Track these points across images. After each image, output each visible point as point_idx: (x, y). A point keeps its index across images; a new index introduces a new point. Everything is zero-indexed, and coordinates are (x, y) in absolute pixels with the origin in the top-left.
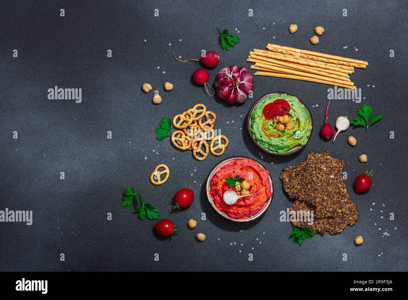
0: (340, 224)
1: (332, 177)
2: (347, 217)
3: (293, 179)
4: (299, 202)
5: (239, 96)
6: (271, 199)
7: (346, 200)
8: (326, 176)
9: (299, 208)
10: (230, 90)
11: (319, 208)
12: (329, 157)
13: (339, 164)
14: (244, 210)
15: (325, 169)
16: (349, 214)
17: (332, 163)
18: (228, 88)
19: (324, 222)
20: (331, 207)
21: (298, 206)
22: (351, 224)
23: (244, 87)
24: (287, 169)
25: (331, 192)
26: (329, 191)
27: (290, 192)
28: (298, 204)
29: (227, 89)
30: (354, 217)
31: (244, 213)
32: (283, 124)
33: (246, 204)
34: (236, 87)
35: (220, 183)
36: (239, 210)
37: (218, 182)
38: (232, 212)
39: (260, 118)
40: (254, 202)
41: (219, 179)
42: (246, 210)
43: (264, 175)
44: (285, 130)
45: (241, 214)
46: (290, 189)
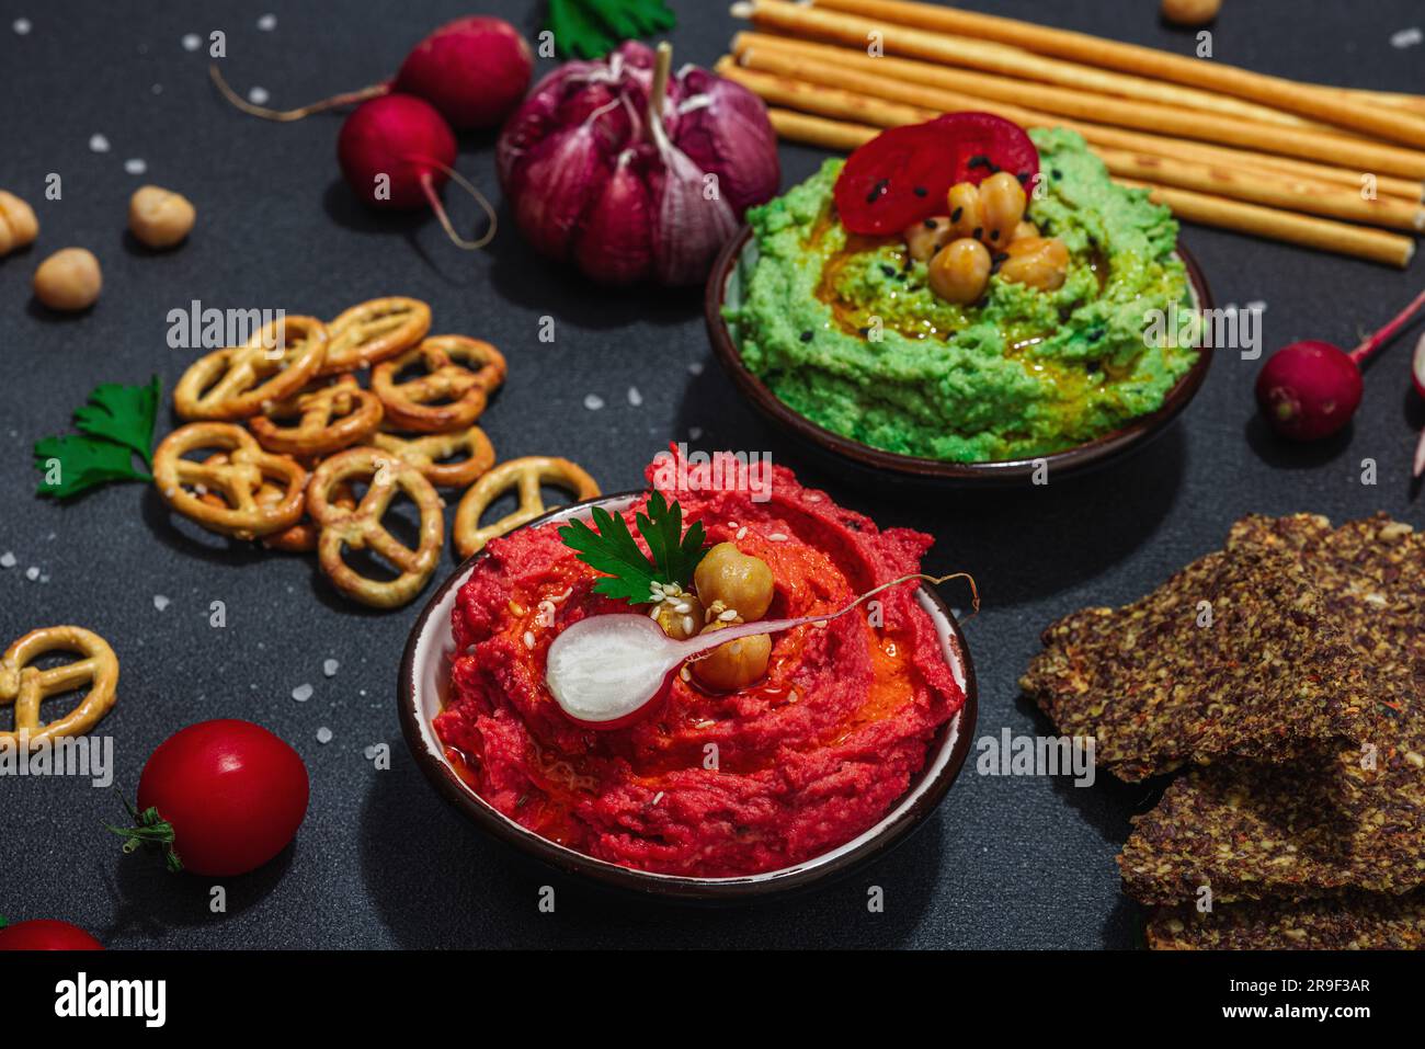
3: (1127, 663)
4: (1196, 798)
5: (673, 187)
8: (1392, 642)
9: (1198, 832)
10: (604, 153)
11: (1370, 828)
14: (726, 787)
15: (1379, 600)
18: (593, 134)
21: (1190, 818)
23: (711, 135)
24: (1075, 625)
27: (1117, 742)
28: (1186, 810)
29: (579, 140)
31: (728, 814)
32: (976, 234)
33: (746, 726)
34: (648, 137)
35: (518, 610)
36: (688, 789)
37: (506, 604)
38: (623, 812)
39: (806, 230)
40: (813, 720)
41: (511, 578)
42: (753, 785)
43: (887, 557)
44: (996, 278)
45: (705, 825)
46: (1112, 723)
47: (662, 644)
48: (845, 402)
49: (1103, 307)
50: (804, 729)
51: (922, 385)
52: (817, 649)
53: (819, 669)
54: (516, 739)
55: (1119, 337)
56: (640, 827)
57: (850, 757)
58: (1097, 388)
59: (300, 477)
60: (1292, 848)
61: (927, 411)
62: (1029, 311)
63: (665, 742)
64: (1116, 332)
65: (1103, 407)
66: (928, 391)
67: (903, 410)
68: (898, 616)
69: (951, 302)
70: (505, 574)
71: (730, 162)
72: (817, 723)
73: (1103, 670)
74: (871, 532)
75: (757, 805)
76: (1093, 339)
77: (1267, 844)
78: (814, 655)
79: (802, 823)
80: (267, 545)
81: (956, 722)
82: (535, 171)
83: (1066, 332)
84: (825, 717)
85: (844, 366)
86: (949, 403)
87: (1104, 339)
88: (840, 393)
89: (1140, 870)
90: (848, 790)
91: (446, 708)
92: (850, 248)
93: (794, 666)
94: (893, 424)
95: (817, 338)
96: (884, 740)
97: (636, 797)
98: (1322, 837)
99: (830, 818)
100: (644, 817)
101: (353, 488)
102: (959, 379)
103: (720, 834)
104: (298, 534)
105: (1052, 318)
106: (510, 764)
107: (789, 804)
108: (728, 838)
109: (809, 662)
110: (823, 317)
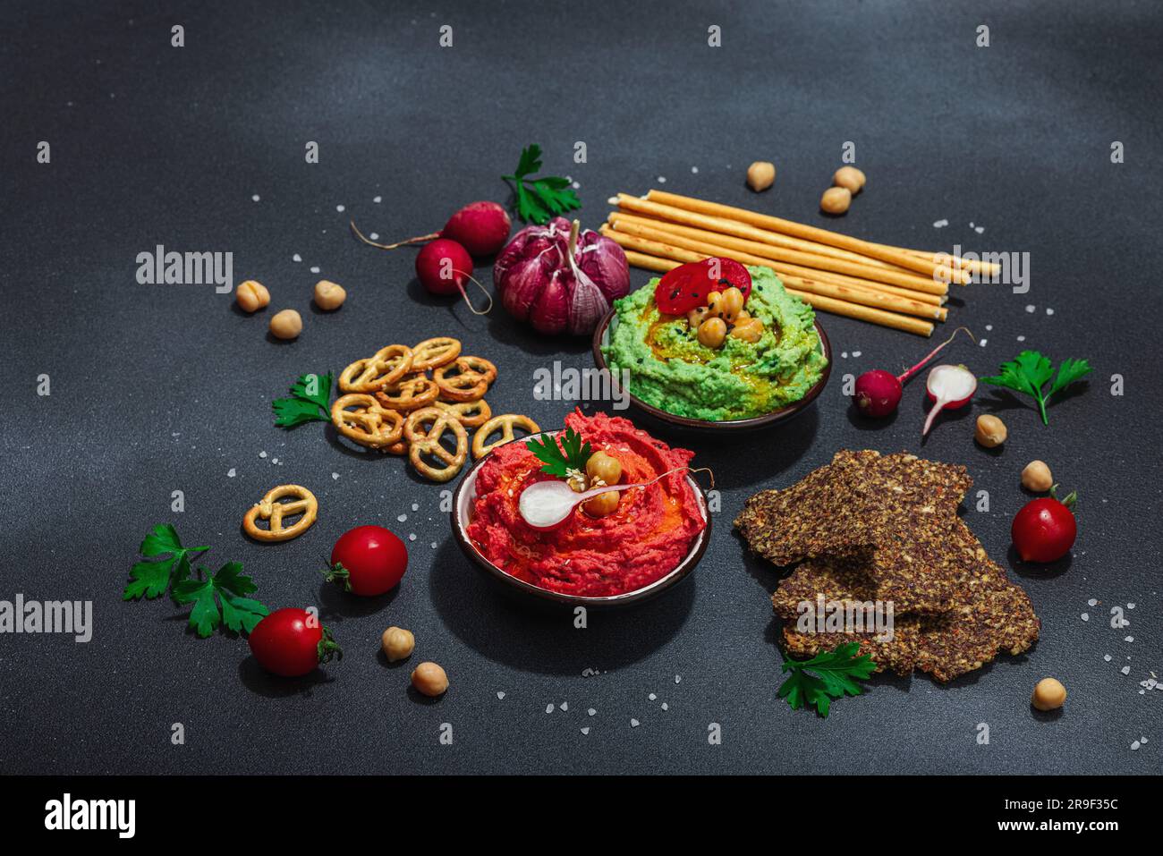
0: (971, 646)
1: (926, 510)
2: (997, 625)
3: (782, 514)
4: (809, 573)
5: (579, 288)
6: (700, 541)
7: (985, 578)
8: (903, 508)
9: (809, 588)
10: (546, 271)
11: (885, 588)
12: (908, 458)
13: (948, 477)
14: (598, 558)
15: (899, 489)
16: (1002, 617)
17: (922, 473)
18: (541, 262)
19: (908, 633)
20: (932, 586)
21: (805, 582)
22: (1012, 647)
23: (597, 264)
24: (760, 497)
25: (928, 543)
26: (921, 540)
27: (775, 548)
28: (804, 578)
29: (534, 265)
30: (1024, 628)
31: (598, 570)
32: (720, 316)
33: (607, 532)
34: (567, 264)
35: (506, 480)
36: (581, 558)
37: (501, 477)
38: (551, 568)
39: (641, 311)
40: (637, 530)
41: (503, 465)
42: (608, 557)
43: (673, 461)
44: (728, 336)
45: (587, 575)
46: (774, 540)
47: (571, 494)
48: (657, 392)
49: (777, 351)
50: (633, 534)
51: (692, 385)
52: (640, 499)
53: (641, 508)
54: (504, 536)
55: (784, 365)
56: (559, 574)
57: (653, 547)
58: (773, 388)
59: (400, 420)
60: (850, 595)
61: (694, 397)
62: (744, 352)
63: (571, 538)
64: (783, 363)
65: (776, 397)
66: (696, 388)
67: (684, 396)
68: (677, 487)
69: (708, 347)
70: (500, 463)
71: (606, 277)
72: (639, 532)
73: (771, 517)
74: (666, 449)
75: (612, 567)
76: (773, 366)
77: (839, 593)
78: (639, 502)
79: (630, 575)
80: (384, 451)
81: (702, 535)
82: (513, 278)
83: (760, 362)
84: (643, 529)
85: (657, 375)
86: (705, 393)
87: (778, 366)
88: (655, 387)
89: (781, 603)
90: (652, 561)
91: (471, 523)
92: (661, 320)
93: (629, 507)
94: (679, 403)
95: (645, 362)
96: (668, 540)
97: (558, 562)
98: (863, 591)
99: (643, 574)
100: (561, 570)
101: (425, 426)
102: (709, 382)
103: (594, 579)
104: (399, 446)
105: (754, 355)
106: (502, 547)
107: (625, 566)
108: (599, 581)
109: (636, 505)
110: (647, 352)
